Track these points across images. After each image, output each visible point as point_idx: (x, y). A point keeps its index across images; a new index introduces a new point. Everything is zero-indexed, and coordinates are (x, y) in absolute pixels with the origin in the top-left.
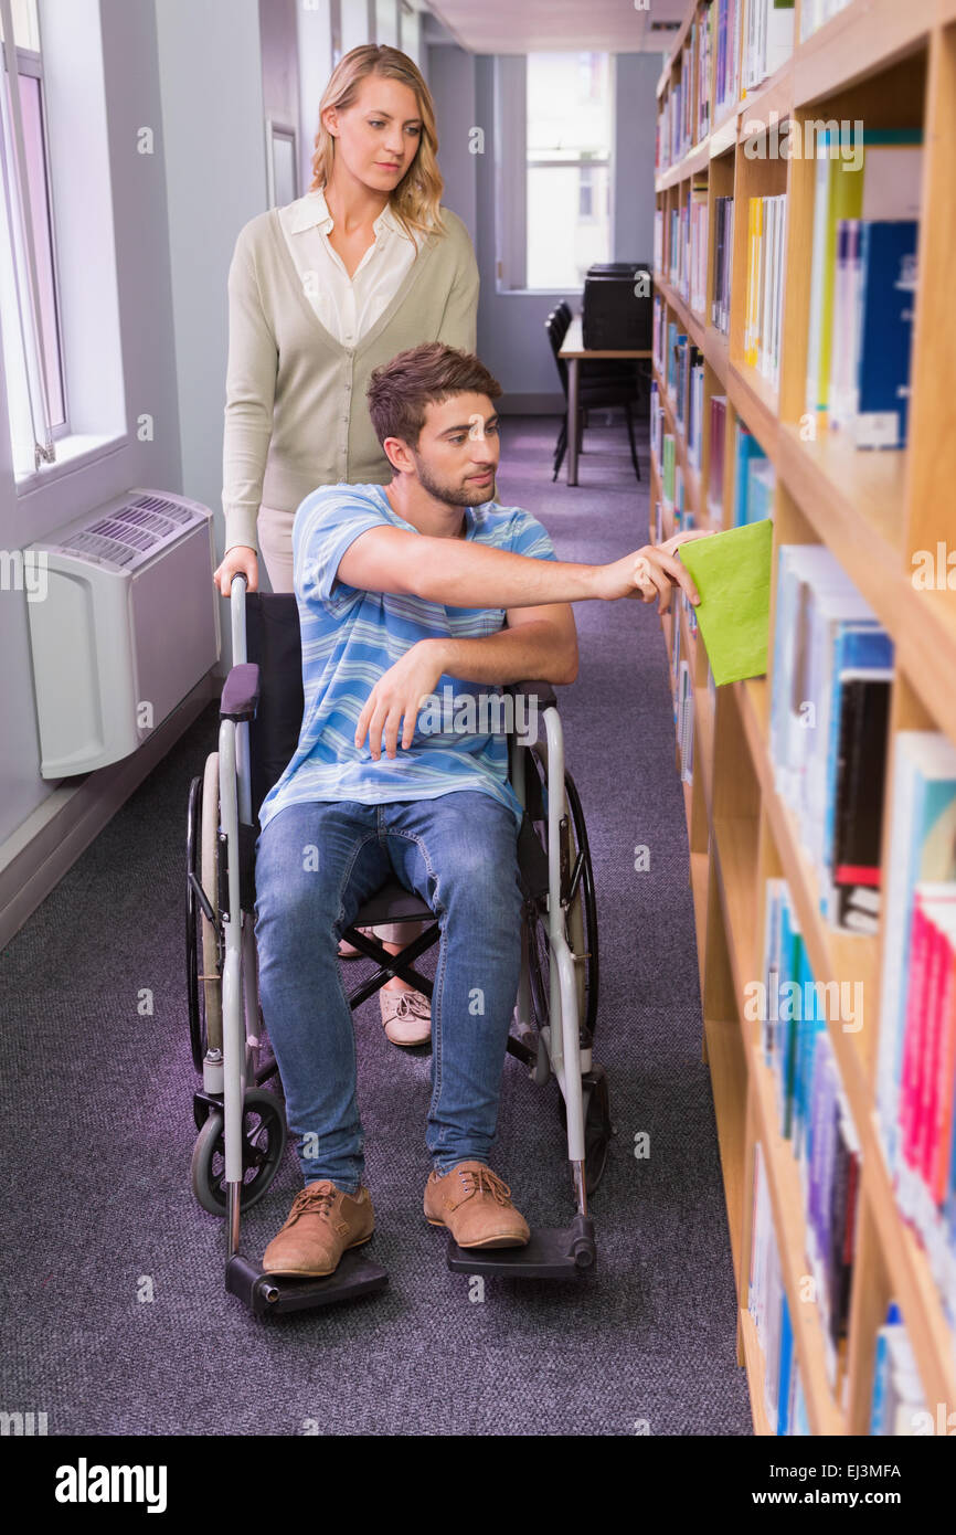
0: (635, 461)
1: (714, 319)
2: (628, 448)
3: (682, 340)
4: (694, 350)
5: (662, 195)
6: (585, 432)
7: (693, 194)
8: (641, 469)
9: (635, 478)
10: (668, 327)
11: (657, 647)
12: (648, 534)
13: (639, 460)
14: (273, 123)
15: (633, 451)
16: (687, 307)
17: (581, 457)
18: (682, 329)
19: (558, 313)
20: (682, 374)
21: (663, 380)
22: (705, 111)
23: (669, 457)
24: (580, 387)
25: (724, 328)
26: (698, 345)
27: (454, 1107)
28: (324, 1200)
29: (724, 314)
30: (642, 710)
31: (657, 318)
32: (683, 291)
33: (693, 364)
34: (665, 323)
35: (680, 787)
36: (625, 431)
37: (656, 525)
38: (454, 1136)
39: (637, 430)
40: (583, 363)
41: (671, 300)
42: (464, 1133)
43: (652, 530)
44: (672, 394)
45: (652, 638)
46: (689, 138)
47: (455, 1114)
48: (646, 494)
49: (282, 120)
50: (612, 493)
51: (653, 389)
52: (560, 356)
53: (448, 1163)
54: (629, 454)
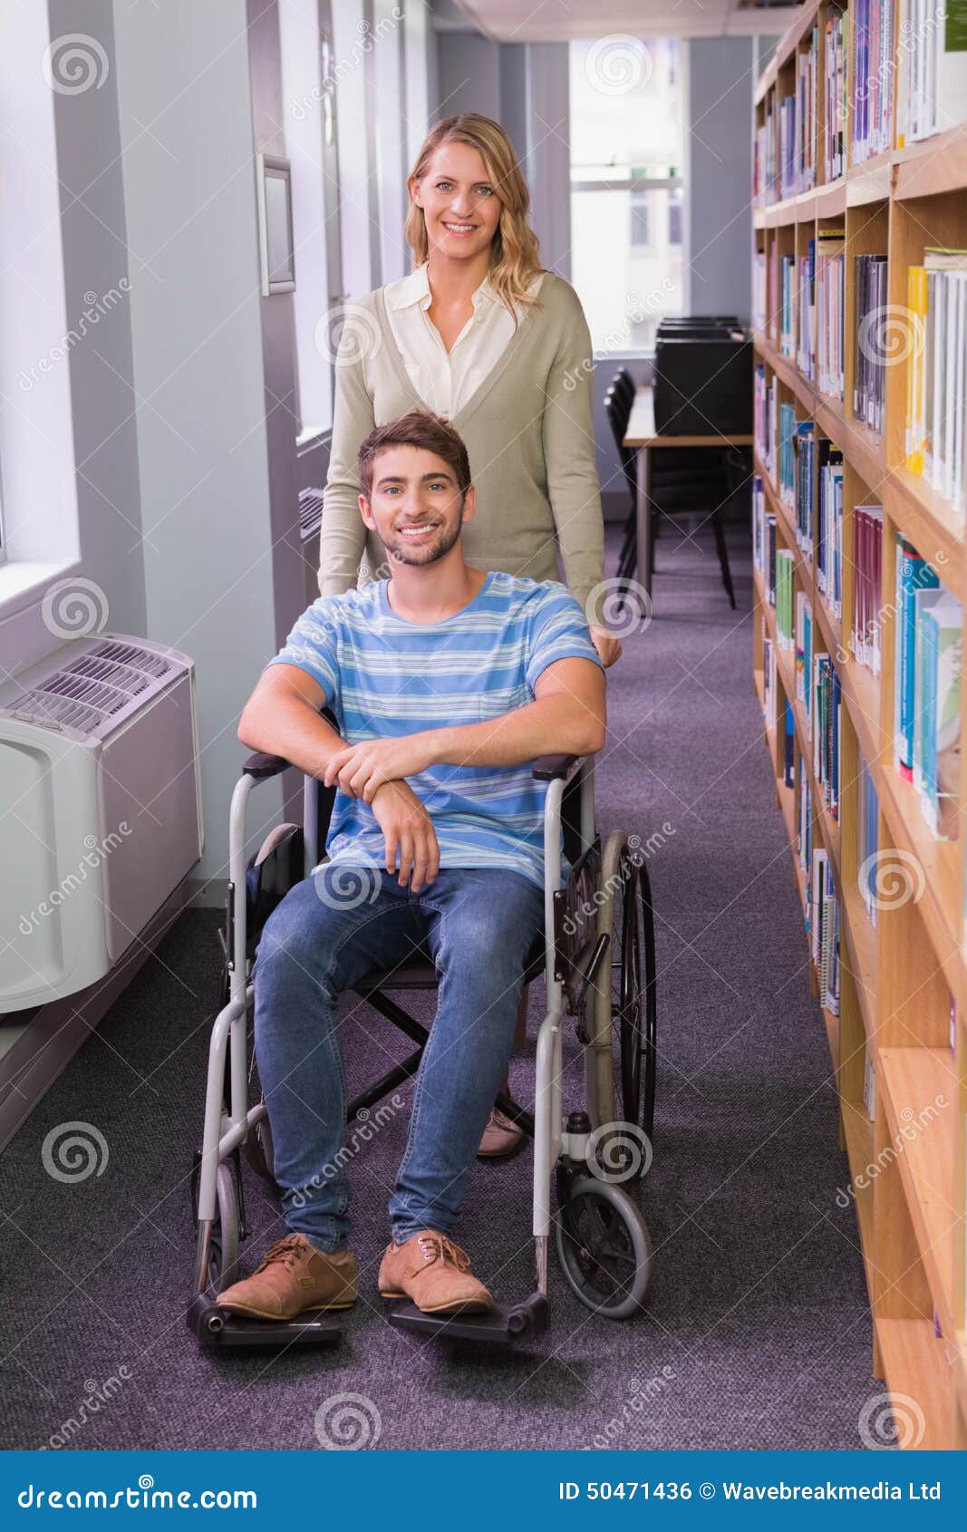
0: (727, 581)
1: (856, 408)
2: (717, 564)
3: (806, 428)
4: (825, 444)
5: (766, 236)
6: (657, 543)
7: (818, 244)
8: (736, 593)
9: (728, 605)
10: (779, 410)
11: (775, 832)
12: (752, 681)
13: (734, 582)
14: (264, 155)
15: (725, 568)
16: (813, 388)
17: (654, 577)
18: (802, 412)
19: (618, 386)
20: (805, 474)
21: (773, 476)
22: (838, 146)
23: (784, 580)
24: (652, 485)
25: (871, 420)
26: (830, 438)
27: (420, 1173)
28: (293, 1251)
29: (871, 404)
30: (760, 916)
31: (759, 395)
32: (804, 363)
33: (822, 463)
34: (773, 404)
35: (819, 1016)
36: (713, 542)
37: (766, 670)
38: (416, 1204)
39: (729, 539)
40: (655, 452)
41: (783, 373)
42: (426, 1202)
43: (759, 676)
44: (788, 498)
45: (766, 820)
46: (810, 172)
47: (421, 1181)
48: (749, 626)
49: (275, 153)
50: (699, 626)
51: (755, 488)
52: (625, 444)
53: (405, 1231)
54: (719, 573)
